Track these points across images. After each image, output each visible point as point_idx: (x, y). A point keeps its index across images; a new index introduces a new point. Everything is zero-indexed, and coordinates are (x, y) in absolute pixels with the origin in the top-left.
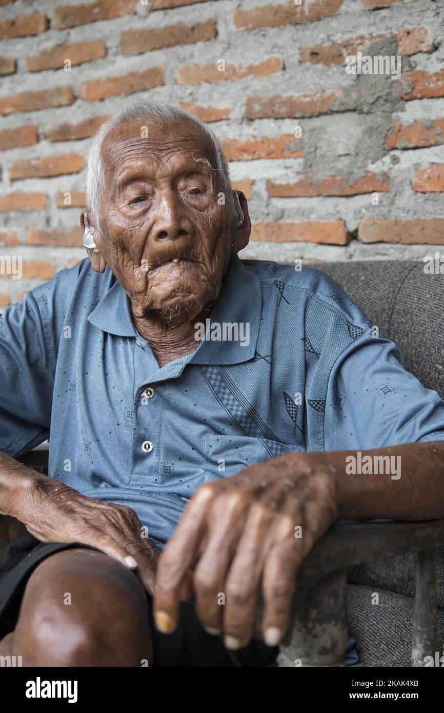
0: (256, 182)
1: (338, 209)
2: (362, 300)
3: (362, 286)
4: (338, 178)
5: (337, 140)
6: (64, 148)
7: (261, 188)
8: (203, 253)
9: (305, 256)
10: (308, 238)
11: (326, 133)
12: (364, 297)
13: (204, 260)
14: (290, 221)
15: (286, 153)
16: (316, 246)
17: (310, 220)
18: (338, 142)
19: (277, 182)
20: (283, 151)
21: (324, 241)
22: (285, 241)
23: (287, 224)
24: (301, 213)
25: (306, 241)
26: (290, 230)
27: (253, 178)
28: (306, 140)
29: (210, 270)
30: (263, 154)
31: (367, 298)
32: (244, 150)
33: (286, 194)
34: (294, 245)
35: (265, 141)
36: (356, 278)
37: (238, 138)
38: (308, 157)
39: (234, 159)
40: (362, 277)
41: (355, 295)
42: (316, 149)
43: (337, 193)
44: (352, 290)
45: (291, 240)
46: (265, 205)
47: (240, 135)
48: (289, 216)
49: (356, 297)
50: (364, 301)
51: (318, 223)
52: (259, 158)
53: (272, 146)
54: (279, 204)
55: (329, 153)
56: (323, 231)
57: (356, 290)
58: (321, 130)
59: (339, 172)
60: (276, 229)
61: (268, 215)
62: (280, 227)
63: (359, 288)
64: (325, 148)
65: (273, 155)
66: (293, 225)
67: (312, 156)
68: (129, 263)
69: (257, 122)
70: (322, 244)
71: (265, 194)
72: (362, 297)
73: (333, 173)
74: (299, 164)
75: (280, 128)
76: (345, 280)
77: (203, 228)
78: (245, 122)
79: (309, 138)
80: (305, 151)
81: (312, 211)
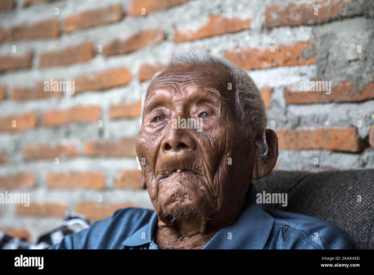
0: (276, 90)
1: (350, 114)
2: (345, 211)
3: (348, 197)
4: (348, 84)
5: (346, 45)
6: (115, 62)
7: (279, 95)
8: (204, 166)
9: (321, 164)
10: (323, 145)
11: (336, 38)
12: (347, 208)
13: (205, 172)
14: (306, 128)
15: (301, 61)
16: (330, 154)
17: (324, 127)
18: (347, 48)
19: (293, 90)
20: (298, 58)
21: (338, 149)
22: (303, 149)
23: (303, 132)
24: (316, 119)
25: (321, 149)
26: (306, 138)
27: (272, 85)
28: (318, 46)
29: (210, 182)
30: (280, 62)
31: (350, 209)
32: (263, 59)
33: (302, 101)
34: (310, 153)
35: (281, 49)
36: (345, 188)
37: (258, 47)
38: (321, 63)
39: (256, 67)
40: (350, 187)
41: (340, 206)
42: (328, 55)
43: (348, 99)
44: (338, 200)
45: (308, 147)
46: (283, 112)
47: (260, 44)
48: (306, 123)
49: (340, 208)
50: (347, 213)
51: (332, 130)
52: (277, 66)
53: (288, 54)
54: (296, 111)
55: (340, 59)
56: (336, 138)
57: (341, 201)
58: (332, 36)
59: (349, 77)
60: (294, 136)
61: (286, 122)
62: (297, 134)
63: (345, 198)
64: (335, 54)
65: (290, 63)
66: (309, 132)
67: (324, 62)
68: (149, 174)
69: (275, 31)
70: (336, 151)
71: (283, 102)
72: (346, 209)
73: (343, 79)
74: (313, 71)
75: (295, 35)
76: (334, 190)
77: (204, 144)
78: (265, 31)
79: (322, 44)
80: (317, 57)
81: (325, 118)
